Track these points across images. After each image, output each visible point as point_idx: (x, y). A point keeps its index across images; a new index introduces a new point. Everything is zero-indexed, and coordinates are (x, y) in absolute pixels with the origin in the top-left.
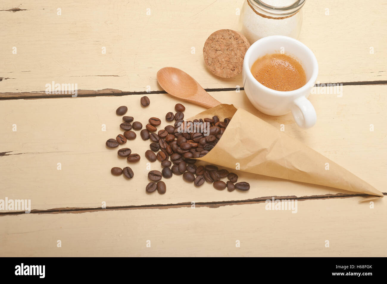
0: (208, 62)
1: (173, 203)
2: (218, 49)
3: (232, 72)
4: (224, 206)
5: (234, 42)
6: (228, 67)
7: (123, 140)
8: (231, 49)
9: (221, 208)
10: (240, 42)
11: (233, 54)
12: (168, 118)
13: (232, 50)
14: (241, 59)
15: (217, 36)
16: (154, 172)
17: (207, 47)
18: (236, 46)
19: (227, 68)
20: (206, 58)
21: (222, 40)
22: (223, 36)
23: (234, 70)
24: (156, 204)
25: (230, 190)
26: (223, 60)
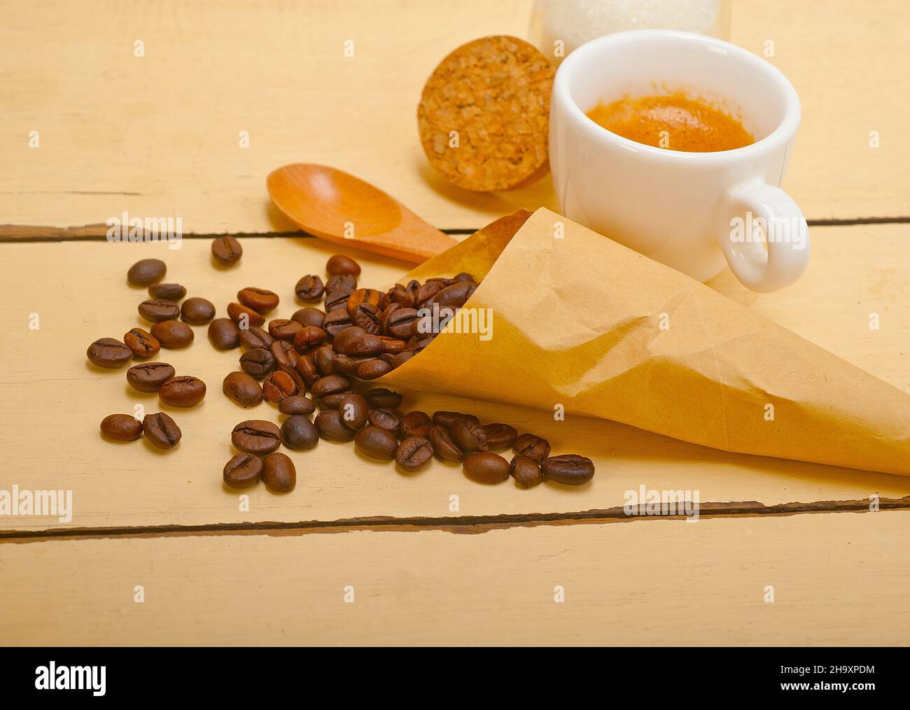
0: (433, 148)
1: (321, 519)
2: (464, 103)
3: (512, 166)
4: (504, 529)
5: (516, 72)
6: (499, 155)
7: (146, 342)
8: (507, 93)
9: (496, 535)
10: (536, 67)
11: (515, 108)
12: (305, 288)
13: (513, 96)
14: (542, 120)
15: (462, 60)
16: (255, 425)
17: (431, 101)
18: (523, 82)
19: (495, 158)
20: (428, 136)
21: (477, 71)
22: (480, 59)
23: (521, 159)
24: (260, 520)
25: (525, 484)
26: (483, 133)
